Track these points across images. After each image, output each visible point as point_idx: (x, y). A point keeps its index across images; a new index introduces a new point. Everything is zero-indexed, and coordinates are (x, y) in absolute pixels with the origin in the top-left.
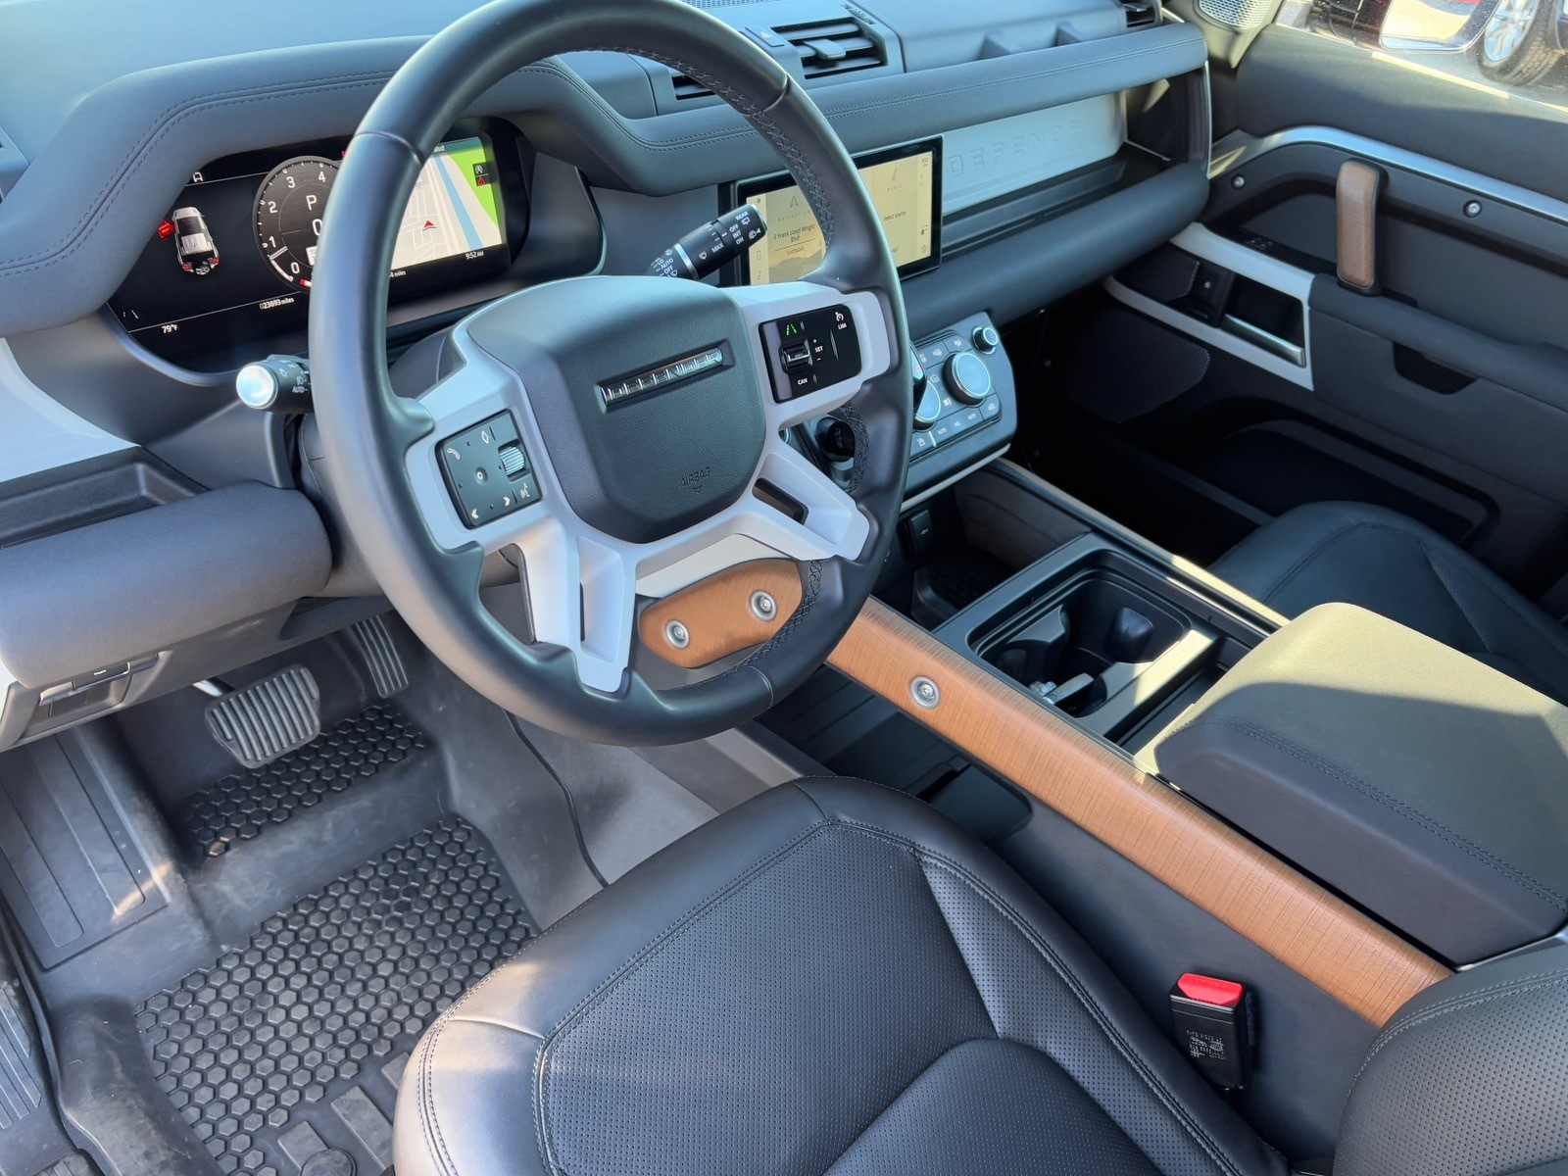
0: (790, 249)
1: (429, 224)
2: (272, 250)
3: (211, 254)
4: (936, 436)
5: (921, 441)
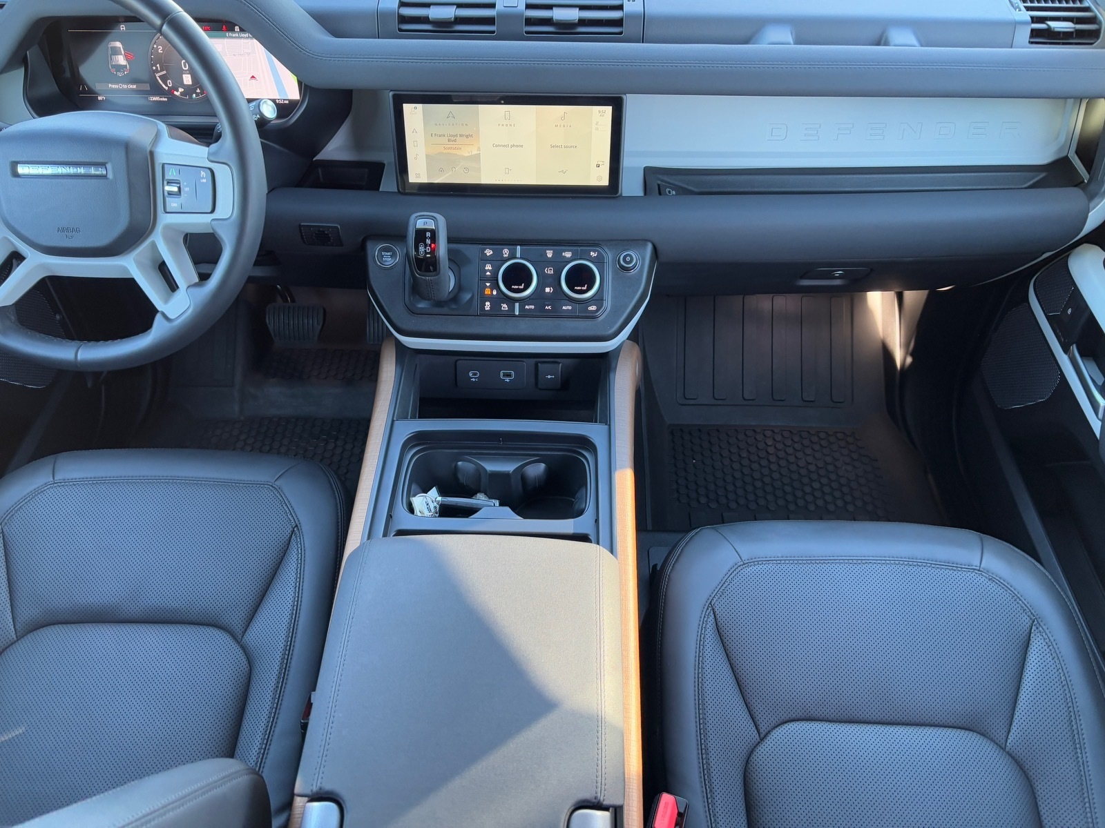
0: (446, 146)
1: (253, 77)
2: (158, 72)
3: (125, 66)
4: (522, 309)
5: (505, 307)
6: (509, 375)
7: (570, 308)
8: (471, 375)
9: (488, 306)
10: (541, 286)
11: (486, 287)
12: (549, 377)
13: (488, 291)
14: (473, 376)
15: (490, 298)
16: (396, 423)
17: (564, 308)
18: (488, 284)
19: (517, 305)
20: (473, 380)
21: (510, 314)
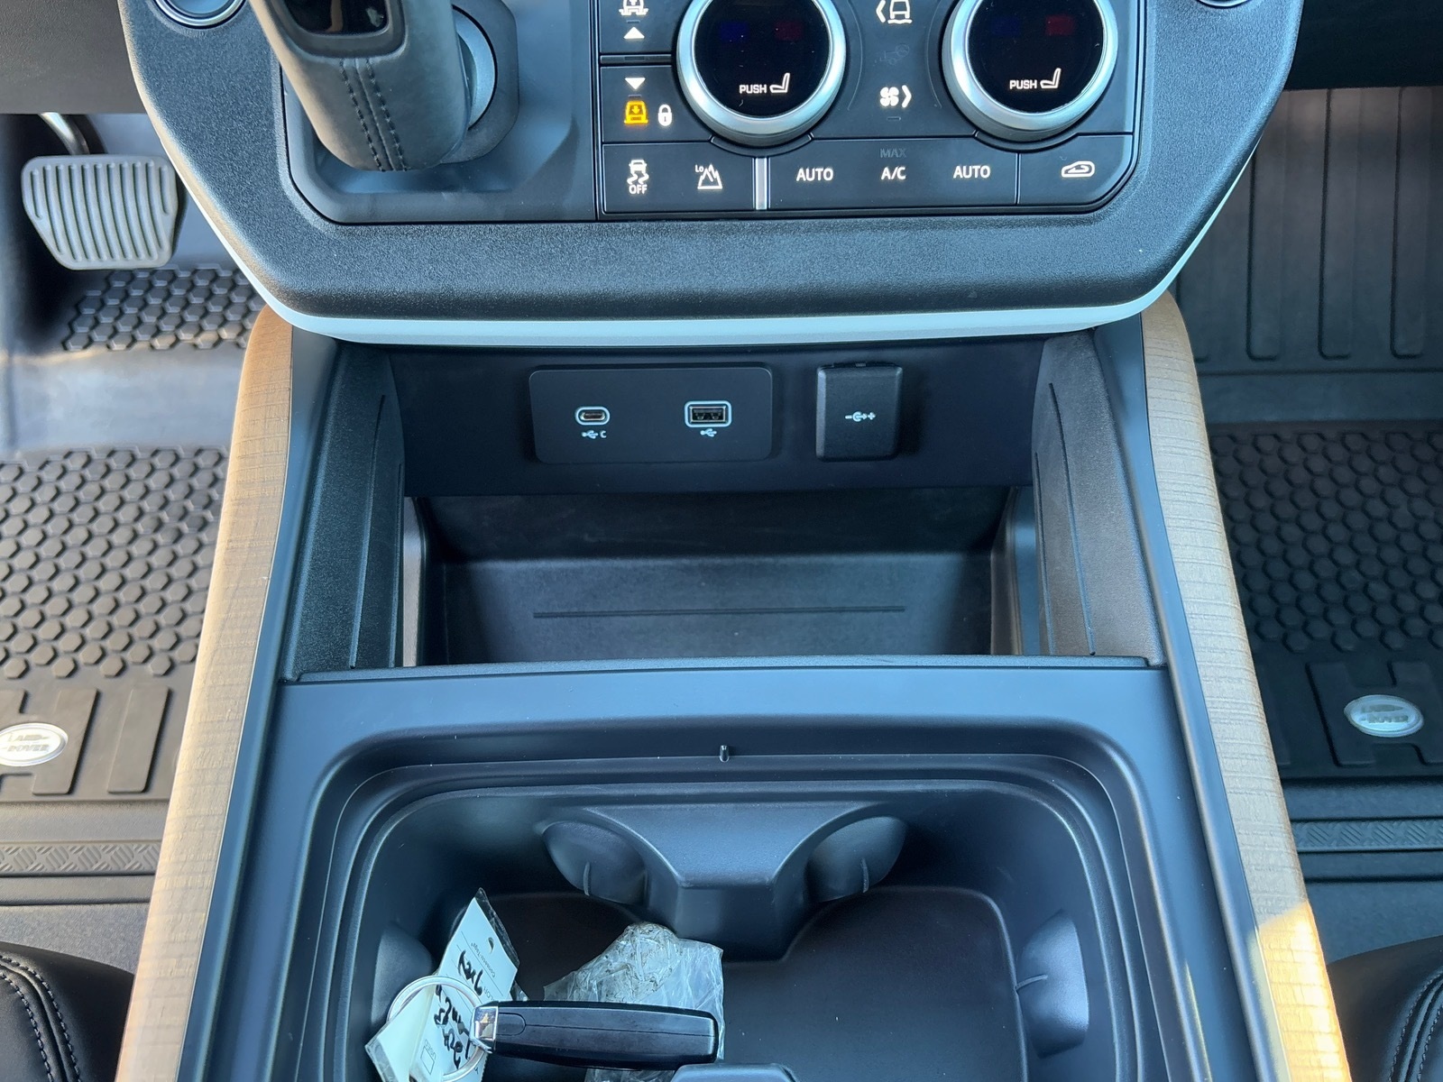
4: (781, 179)
5: (710, 178)
6: (708, 416)
7: (983, 171)
8: (580, 419)
9: (638, 178)
10: (858, 81)
11: (629, 94)
12: (857, 417)
13: (635, 115)
14: (593, 421)
15: (648, 143)
16: (295, 694)
17: (959, 172)
18: (636, 82)
19: (761, 167)
20: (592, 435)
21: (732, 211)
